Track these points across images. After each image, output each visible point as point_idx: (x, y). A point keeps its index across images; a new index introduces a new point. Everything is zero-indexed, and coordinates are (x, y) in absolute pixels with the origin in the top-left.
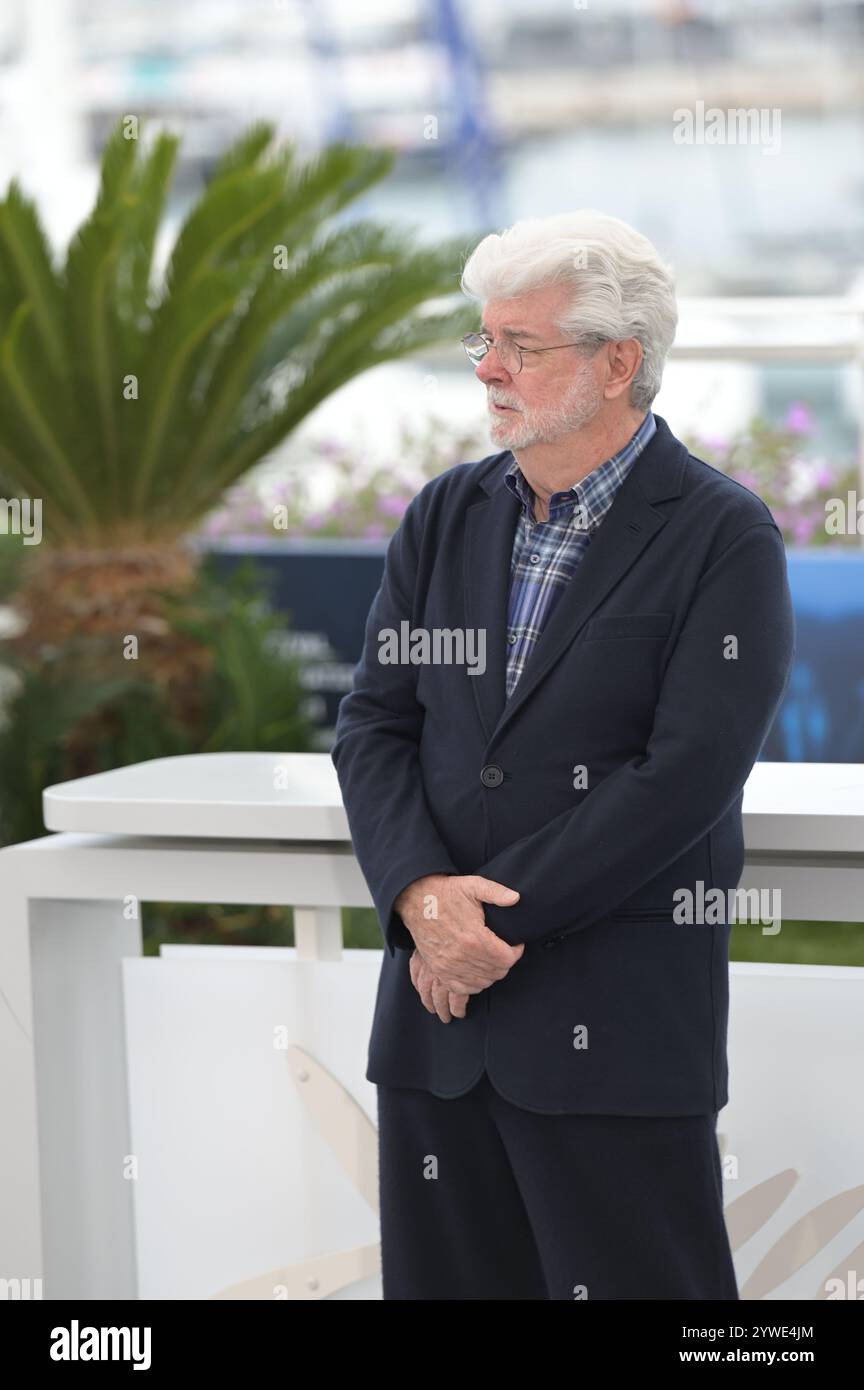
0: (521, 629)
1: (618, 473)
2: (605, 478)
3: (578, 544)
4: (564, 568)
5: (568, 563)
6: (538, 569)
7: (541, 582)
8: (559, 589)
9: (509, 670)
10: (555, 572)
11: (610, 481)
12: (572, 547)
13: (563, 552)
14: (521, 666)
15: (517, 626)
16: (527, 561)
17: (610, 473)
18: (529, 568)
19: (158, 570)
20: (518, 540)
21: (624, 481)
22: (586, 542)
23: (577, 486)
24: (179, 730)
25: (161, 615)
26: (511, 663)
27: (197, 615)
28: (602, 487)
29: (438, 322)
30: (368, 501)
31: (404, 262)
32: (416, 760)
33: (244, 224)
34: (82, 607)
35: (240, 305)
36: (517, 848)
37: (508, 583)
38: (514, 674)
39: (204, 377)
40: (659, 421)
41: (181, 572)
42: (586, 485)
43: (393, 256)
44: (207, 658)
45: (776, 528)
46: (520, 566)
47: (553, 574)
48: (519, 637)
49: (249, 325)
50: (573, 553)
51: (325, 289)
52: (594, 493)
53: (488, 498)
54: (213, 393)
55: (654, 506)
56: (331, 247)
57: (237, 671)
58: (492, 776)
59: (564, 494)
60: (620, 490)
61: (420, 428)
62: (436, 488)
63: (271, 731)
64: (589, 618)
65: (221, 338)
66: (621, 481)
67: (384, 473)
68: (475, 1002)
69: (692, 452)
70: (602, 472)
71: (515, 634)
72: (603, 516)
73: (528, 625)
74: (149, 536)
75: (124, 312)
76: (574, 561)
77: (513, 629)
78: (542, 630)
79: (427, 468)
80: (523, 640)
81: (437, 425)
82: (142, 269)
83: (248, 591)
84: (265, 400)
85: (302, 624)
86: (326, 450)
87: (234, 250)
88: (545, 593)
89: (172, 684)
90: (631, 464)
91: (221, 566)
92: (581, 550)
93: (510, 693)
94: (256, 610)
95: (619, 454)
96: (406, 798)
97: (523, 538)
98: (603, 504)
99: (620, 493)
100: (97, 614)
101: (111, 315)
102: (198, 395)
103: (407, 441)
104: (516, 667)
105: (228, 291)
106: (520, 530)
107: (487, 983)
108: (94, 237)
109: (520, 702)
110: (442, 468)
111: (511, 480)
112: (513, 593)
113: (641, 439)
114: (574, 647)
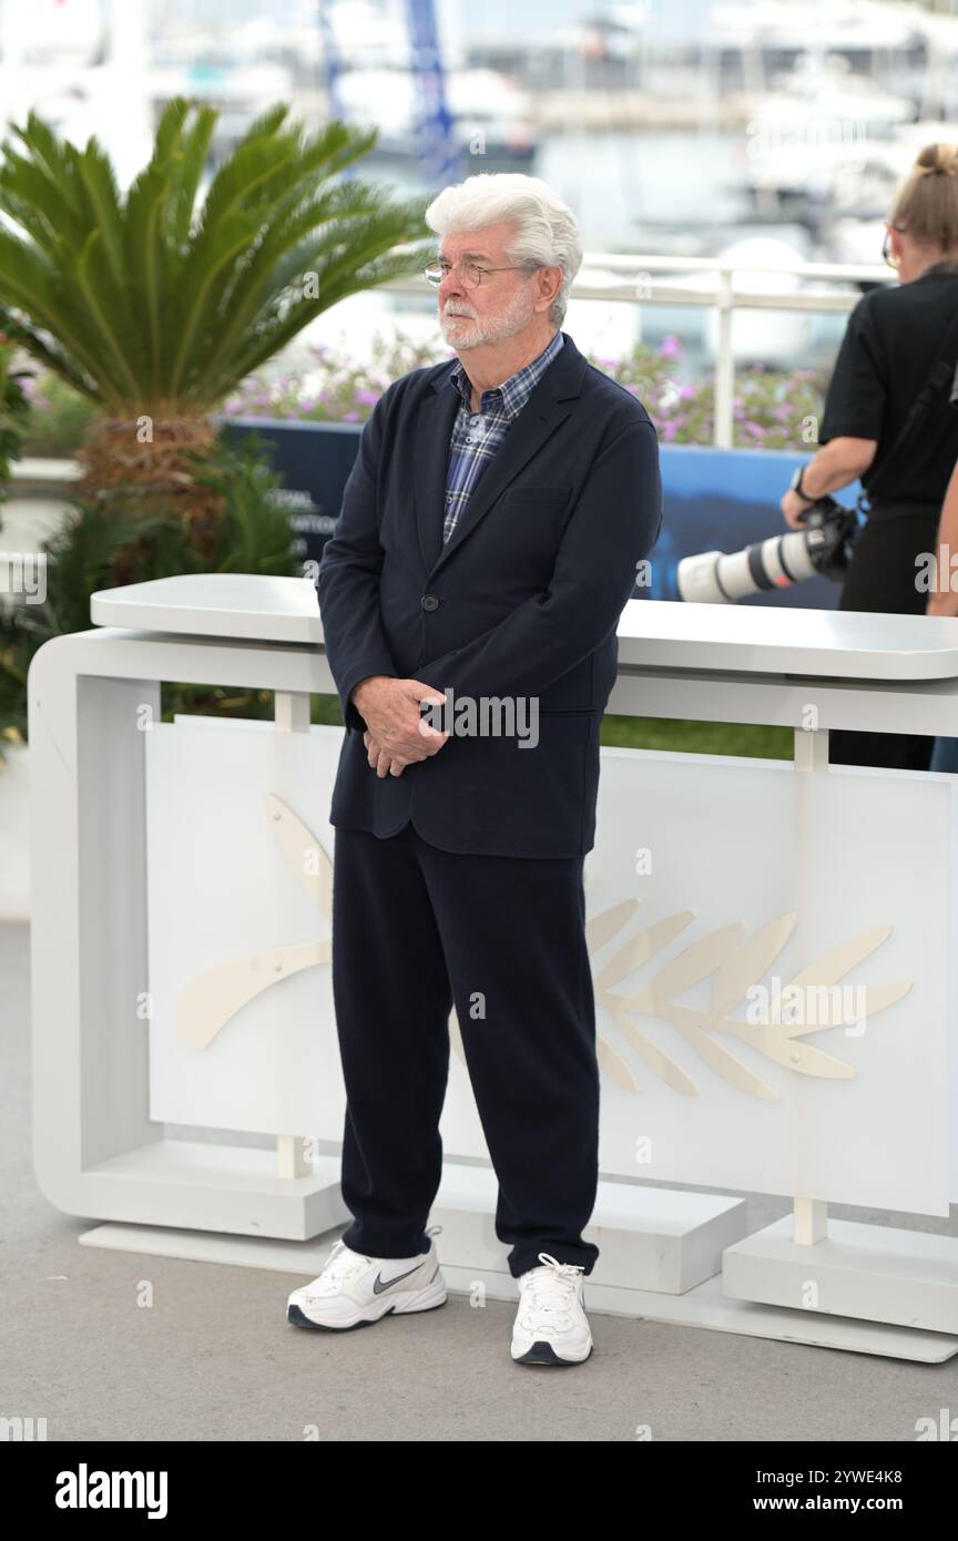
0: (456, 493)
1: (533, 377)
2: (523, 380)
3: (502, 430)
4: (490, 447)
5: (494, 444)
6: (471, 448)
7: (473, 457)
8: (486, 463)
9: (446, 523)
10: (484, 451)
11: (527, 383)
12: (497, 432)
13: (490, 435)
14: (455, 520)
15: (453, 490)
16: (463, 441)
17: (527, 377)
18: (464, 447)
19: (188, 437)
20: (457, 425)
21: (538, 383)
22: (508, 428)
23: (502, 386)
24: (197, 556)
25: (185, 470)
26: (448, 518)
27: (215, 472)
28: (521, 387)
29: (404, 260)
30: (347, 393)
31: (380, 214)
32: (376, 589)
33: (264, 178)
34: (130, 461)
35: (258, 241)
36: (447, 660)
37: (448, 459)
38: (450, 526)
39: (228, 292)
40: (566, 338)
41: (205, 440)
42: (509, 385)
43: (373, 207)
44: (221, 504)
45: (651, 425)
46: (458, 444)
47: (482, 452)
48: (455, 498)
49: (263, 256)
50: (498, 437)
51: (319, 232)
52: (515, 392)
53: (435, 393)
54: (234, 305)
55: (559, 402)
56: (326, 200)
57: (243, 515)
58: (430, 603)
59: (491, 392)
60: (534, 389)
61: (389, 340)
62: (398, 387)
63: (265, 562)
64: (509, 485)
65: (241, 263)
66: (535, 383)
67: (361, 373)
68: (408, 770)
69: (590, 363)
70: (520, 376)
71: (451, 496)
72: (522, 409)
73: (462, 490)
74: (181, 412)
75: (170, 241)
76: (499, 443)
77: (450, 492)
78: (471, 494)
79: (392, 371)
80: (458, 501)
81: (400, 338)
82: (185, 209)
83: (255, 456)
84: (273, 313)
85: (291, 485)
86: (317, 352)
87: (254, 199)
88: (476, 466)
89: (193, 521)
90: (544, 370)
91: (234, 436)
92: (504, 434)
93: (447, 540)
94: (260, 471)
95: (535, 362)
96: (365, 619)
97: (461, 424)
98: (522, 399)
99: (535, 392)
100: (140, 466)
101: (160, 242)
102: (223, 307)
103: (379, 350)
104: (452, 521)
105: (250, 229)
106: (459, 418)
107: (422, 758)
108: (150, 182)
109: (453, 548)
110: (404, 372)
111: (455, 379)
112: (452, 465)
113: (551, 351)
114: (494, 509)
